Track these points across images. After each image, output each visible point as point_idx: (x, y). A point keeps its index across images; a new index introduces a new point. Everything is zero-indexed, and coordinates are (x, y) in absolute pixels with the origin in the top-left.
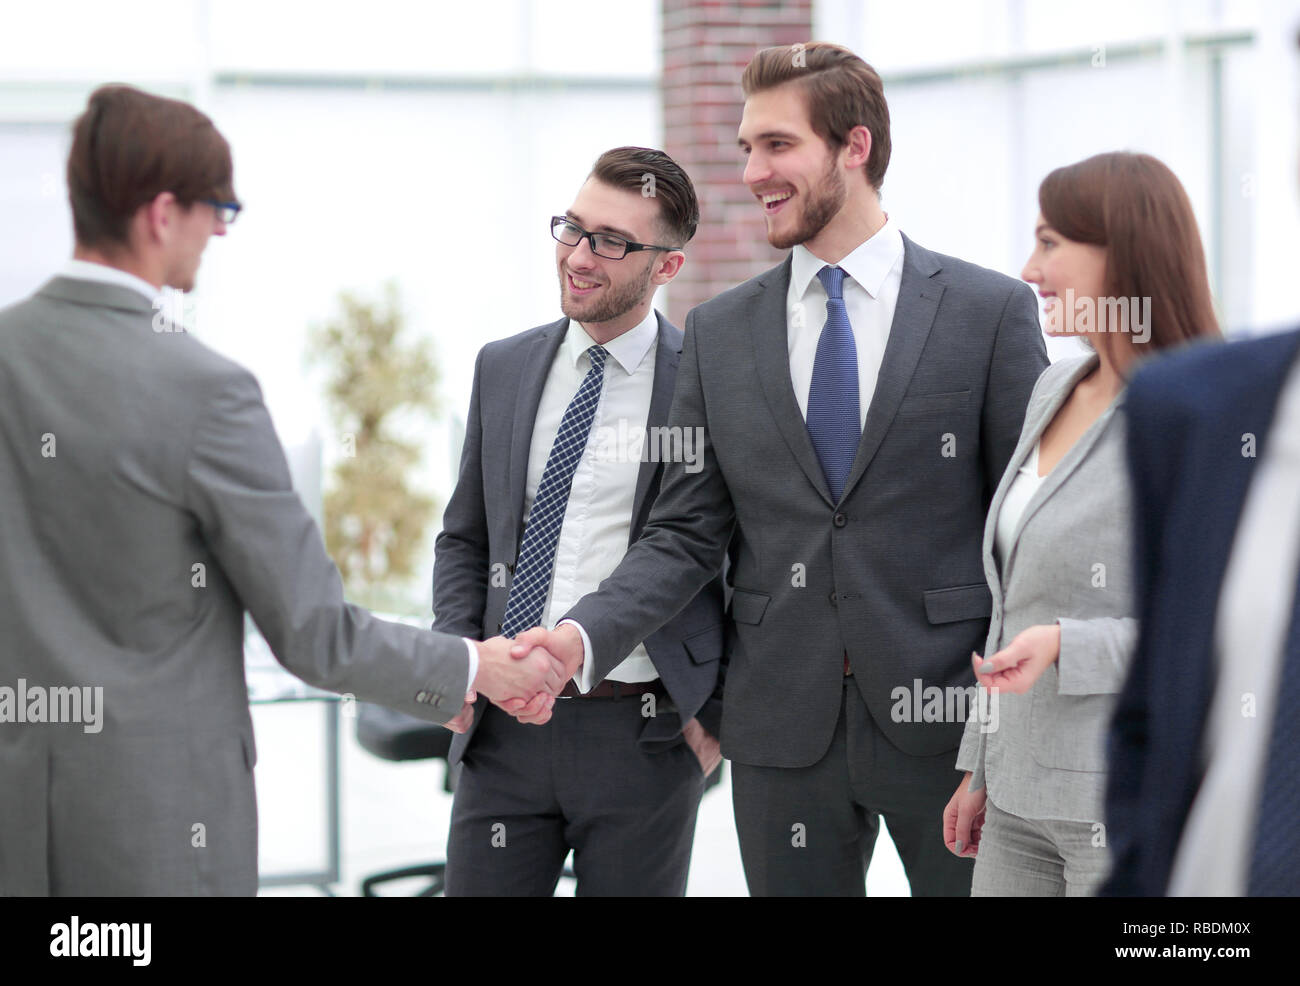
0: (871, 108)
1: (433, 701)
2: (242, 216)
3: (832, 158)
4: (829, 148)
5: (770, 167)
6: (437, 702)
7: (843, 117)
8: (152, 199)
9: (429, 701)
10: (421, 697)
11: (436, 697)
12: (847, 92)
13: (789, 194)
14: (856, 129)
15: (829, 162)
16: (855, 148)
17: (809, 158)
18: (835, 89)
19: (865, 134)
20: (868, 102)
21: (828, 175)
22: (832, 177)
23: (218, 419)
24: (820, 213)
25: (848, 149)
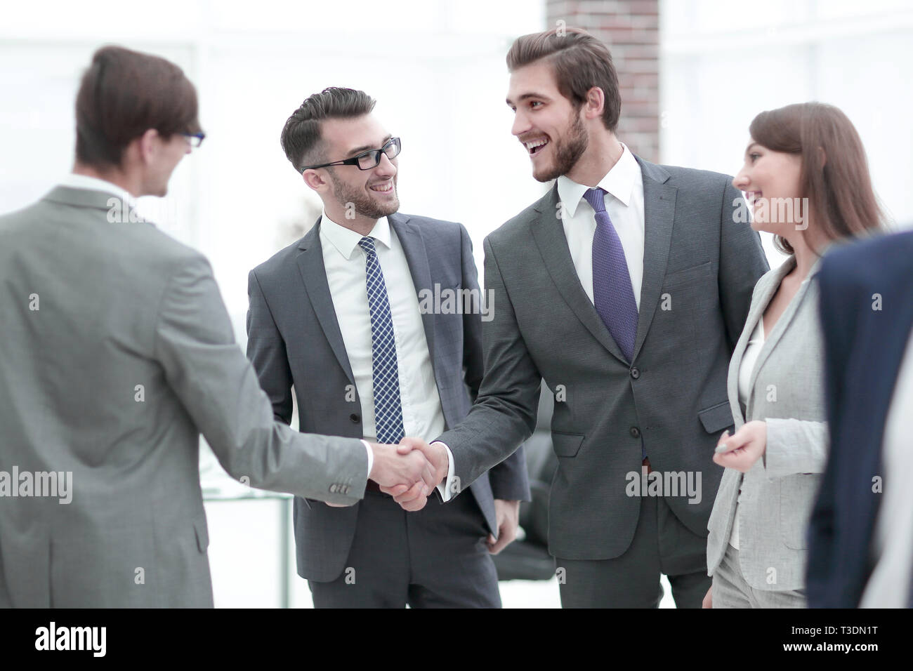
0: (603, 73)
1: (342, 490)
2: (205, 141)
3: (576, 112)
4: (573, 105)
5: (530, 122)
6: (345, 491)
7: (581, 83)
8: (141, 135)
9: (339, 491)
10: (333, 489)
11: (344, 487)
12: (582, 63)
13: (546, 142)
14: (592, 89)
15: (574, 115)
16: (592, 103)
17: (558, 113)
18: (573, 62)
19: (599, 92)
20: (600, 70)
21: (573, 125)
22: (577, 126)
23: (179, 292)
24: (570, 154)
25: (588, 105)
